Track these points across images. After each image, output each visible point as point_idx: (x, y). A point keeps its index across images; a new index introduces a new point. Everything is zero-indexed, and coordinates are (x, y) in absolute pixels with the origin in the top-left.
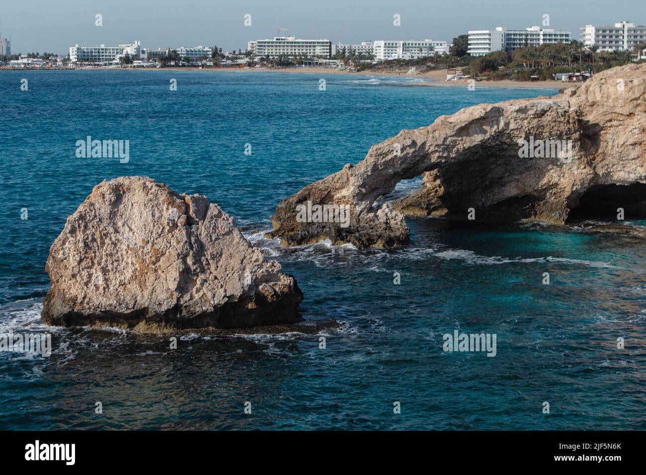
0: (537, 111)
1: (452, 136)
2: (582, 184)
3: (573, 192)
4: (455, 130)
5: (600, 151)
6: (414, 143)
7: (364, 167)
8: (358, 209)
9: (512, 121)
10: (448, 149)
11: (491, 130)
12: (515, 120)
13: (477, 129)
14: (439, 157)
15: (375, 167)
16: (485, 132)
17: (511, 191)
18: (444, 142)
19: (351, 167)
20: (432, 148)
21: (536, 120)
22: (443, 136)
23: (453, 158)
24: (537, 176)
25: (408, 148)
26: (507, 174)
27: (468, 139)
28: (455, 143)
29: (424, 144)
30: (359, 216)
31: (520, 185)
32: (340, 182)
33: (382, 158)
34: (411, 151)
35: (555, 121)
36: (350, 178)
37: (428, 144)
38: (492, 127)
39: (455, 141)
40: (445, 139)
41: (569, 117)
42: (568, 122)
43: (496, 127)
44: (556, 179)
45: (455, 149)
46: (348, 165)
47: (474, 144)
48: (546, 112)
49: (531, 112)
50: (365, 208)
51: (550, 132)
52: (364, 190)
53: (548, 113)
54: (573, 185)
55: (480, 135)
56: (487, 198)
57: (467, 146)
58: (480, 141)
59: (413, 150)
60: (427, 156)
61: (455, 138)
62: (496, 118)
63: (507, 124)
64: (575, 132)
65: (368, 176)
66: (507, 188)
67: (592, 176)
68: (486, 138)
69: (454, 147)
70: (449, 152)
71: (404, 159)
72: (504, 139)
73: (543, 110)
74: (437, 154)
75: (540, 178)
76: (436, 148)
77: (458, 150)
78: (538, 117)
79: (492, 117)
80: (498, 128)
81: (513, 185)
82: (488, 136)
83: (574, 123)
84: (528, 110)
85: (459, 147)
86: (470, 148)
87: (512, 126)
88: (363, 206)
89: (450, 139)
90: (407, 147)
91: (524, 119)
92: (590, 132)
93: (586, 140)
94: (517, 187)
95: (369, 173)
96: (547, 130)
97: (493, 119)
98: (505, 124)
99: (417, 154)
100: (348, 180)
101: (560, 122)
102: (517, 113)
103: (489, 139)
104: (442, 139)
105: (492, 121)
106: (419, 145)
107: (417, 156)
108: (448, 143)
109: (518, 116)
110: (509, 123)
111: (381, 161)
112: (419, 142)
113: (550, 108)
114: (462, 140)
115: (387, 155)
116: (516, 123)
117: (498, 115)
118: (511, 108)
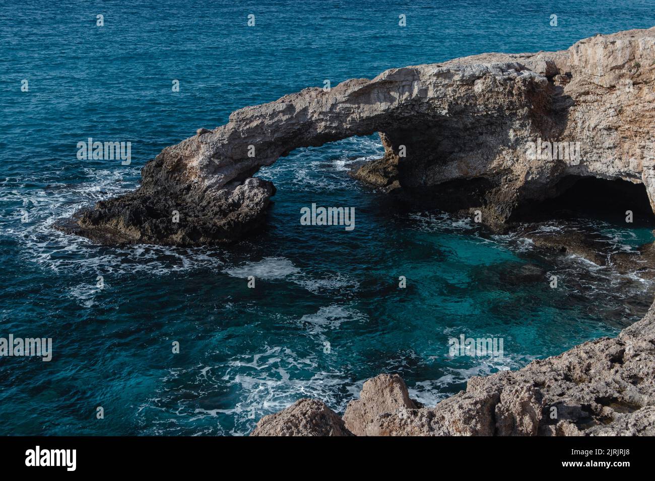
0: (463, 76)
1: (343, 102)
2: (541, 173)
3: (527, 182)
4: (347, 94)
5: (566, 133)
6: (290, 108)
7: (220, 134)
8: (207, 183)
9: (431, 88)
10: (338, 117)
11: (400, 98)
12: (434, 86)
13: (380, 95)
14: (326, 127)
15: (235, 134)
16: (392, 100)
17: (453, 171)
18: (331, 109)
19: (204, 132)
20: (316, 116)
21: (463, 89)
22: (331, 102)
23: (347, 129)
24: (485, 157)
25: (281, 114)
26: (457, 150)
27: (367, 107)
28: (348, 111)
29: (305, 110)
30: (205, 191)
31: (463, 165)
32: (189, 149)
33: (245, 125)
34: (285, 118)
35: (491, 91)
36: (202, 146)
37: (310, 111)
38: (402, 93)
39: (349, 109)
40: (334, 106)
41: (512, 88)
42: (510, 93)
43: (407, 94)
44: (509, 163)
45: (349, 118)
46: (199, 131)
47: (376, 113)
48: (478, 77)
49: (457, 78)
50: (215, 183)
51: (486, 106)
52: (217, 162)
53: (481, 80)
54: (528, 173)
55: (383, 104)
56: (427, 176)
57: (364, 115)
58: (384, 111)
59: (287, 117)
60: (311, 124)
61: (348, 105)
62: (408, 83)
63: (425, 91)
64: (522, 107)
65: (223, 145)
66: (449, 168)
67: (552, 164)
68: (392, 107)
69: (348, 115)
70: (342, 122)
71: (276, 128)
72: (423, 109)
73: (473, 75)
74: (323, 124)
75: (489, 160)
76: (321, 117)
77: (353, 119)
78: (467, 84)
79: (402, 81)
80: (411, 95)
81: (455, 165)
82: (396, 104)
83: (520, 94)
84: (453, 75)
85: (354, 116)
86: (368, 118)
87: (431, 94)
88: (213, 181)
89: (340, 105)
90: (279, 112)
91: (448, 86)
92: (558, 106)
93: (545, 118)
94: (459, 167)
95: (226, 142)
96: (480, 101)
97: (404, 83)
98: (420, 91)
99: (293, 121)
100: (199, 147)
101: (498, 93)
102: (438, 77)
103: (397, 108)
104: (329, 106)
105: (403, 86)
106: (297, 110)
107: (293, 124)
108: (337, 110)
109: (438, 81)
110: (426, 90)
111: (244, 127)
112: (299, 107)
113: (485, 74)
114: (359, 108)
115: (251, 121)
116: (437, 91)
117: (410, 78)
118: (429, 70)
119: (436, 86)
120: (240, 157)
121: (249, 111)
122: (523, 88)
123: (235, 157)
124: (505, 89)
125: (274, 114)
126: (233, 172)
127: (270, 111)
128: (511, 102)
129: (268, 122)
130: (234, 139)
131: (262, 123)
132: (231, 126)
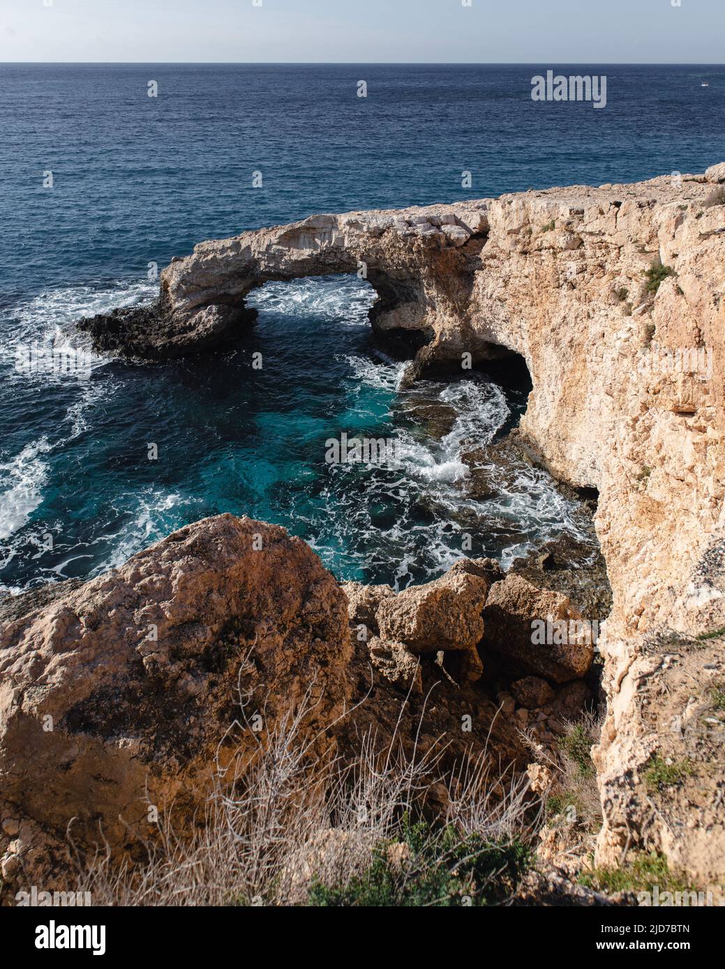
1: (276, 245)
4: (277, 236)
6: (237, 246)
7: (187, 263)
8: (177, 305)
9: (346, 237)
10: (272, 257)
11: (323, 245)
12: (348, 235)
13: (306, 240)
14: (266, 266)
15: (197, 264)
16: (315, 247)
18: (267, 250)
20: (257, 255)
22: (267, 242)
27: (295, 251)
28: (281, 253)
29: (249, 247)
30: (173, 313)
31: (397, 315)
34: (231, 254)
35: (393, 246)
36: (175, 272)
37: (252, 250)
38: (323, 241)
39: (281, 251)
40: (269, 246)
41: (413, 244)
43: (327, 241)
45: (283, 260)
47: (302, 257)
48: (384, 231)
49: (366, 229)
52: (183, 288)
53: (386, 234)
55: (308, 250)
57: (294, 258)
58: (309, 256)
59: (233, 253)
61: (280, 247)
62: (327, 230)
65: (188, 273)
68: (315, 253)
69: (282, 257)
70: (278, 261)
71: (226, 262)
73: (378, 228)
74: (263, 263)
76: (261, 256)
78: (375, 237)
79: (322, 228)
80: (330, 242)
82: (318, 250)
83: (419, 252)
84: (362, 226)
85: (286, 258)
86: (296, 261)
87: (347, 244)
89: (274, 247)
90: (228, 248)
91: (360, 236)
95: (190, 271)
97: (324, 230)
98: (337, 239)
99: (239, 258)
100: (172, 273)
101: (400, 249)
102: (351, 227)
103: (320, 254)
104: (265, 246)
105: (325, 233)
106: (242, 248)
107: (241, 260)
108: (272, 252)
109: (351, 231)
110: (343, 239)
111: (203, 260)
112: (243, 245)
113: (390, 227)
114: (289, 251)
115: (208, 255)
116: (351, 241)
117: (330, 226)
118: (343, 219)
119: (350, 235)
120: (205, 285)
121: (207, 245)
122: (422, 246)
123: (202, 285)
124: (405, 245)
125: (223, 250)
126: (199, 299)
127: (220, 247)
128: (411, 259)
129: (219, 257)
130: (197, 269)
131: (215, 256)
132: (195, 256)
